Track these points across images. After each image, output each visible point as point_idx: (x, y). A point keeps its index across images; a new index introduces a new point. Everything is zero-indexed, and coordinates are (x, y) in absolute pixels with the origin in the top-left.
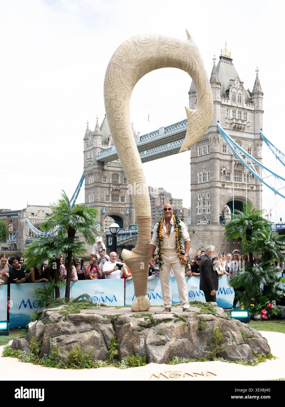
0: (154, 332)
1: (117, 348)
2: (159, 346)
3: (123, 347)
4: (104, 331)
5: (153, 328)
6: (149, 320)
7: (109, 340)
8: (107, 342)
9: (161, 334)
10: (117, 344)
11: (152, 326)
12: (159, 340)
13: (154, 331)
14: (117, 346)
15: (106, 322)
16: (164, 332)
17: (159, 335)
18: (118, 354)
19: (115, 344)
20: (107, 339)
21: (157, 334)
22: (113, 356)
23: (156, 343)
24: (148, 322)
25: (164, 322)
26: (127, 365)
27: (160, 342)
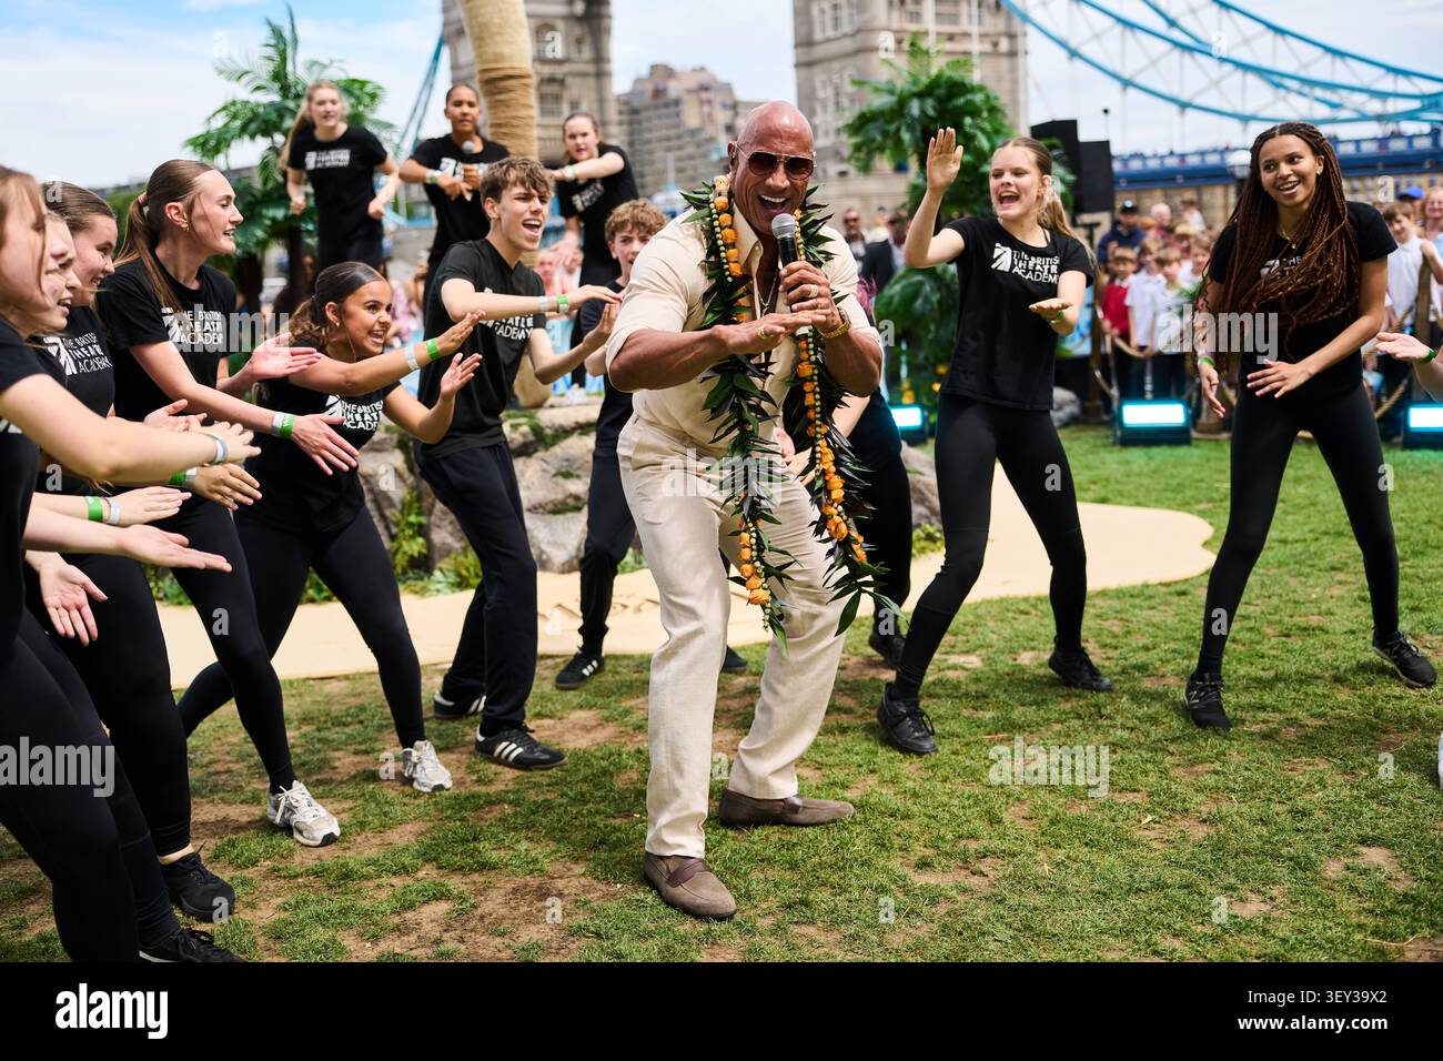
0: (544, 471)
1: (422, 531)
2: (561, 517)
3: (439, 527)
4: (371, 476)
5: (540, 454)
6: (525, 429)
7: (392, 505)
8: (388, 513)
9: (567, 475)
10: (423, 519)
11: (536, 450)
12: (560, 497)
13: (545, 466)
14: (421, 526)
15: (377, 447)
16: (579, 468)
17: (560, 479)
18: (424, 551)
19: (413, 519)
20: (385, 504)
21: (555, 475)
22: (406, 558)
23: (550, 507)
24: (524, 435)
25: (581, 434)
26: (453, 584)
27: (563, 503)
